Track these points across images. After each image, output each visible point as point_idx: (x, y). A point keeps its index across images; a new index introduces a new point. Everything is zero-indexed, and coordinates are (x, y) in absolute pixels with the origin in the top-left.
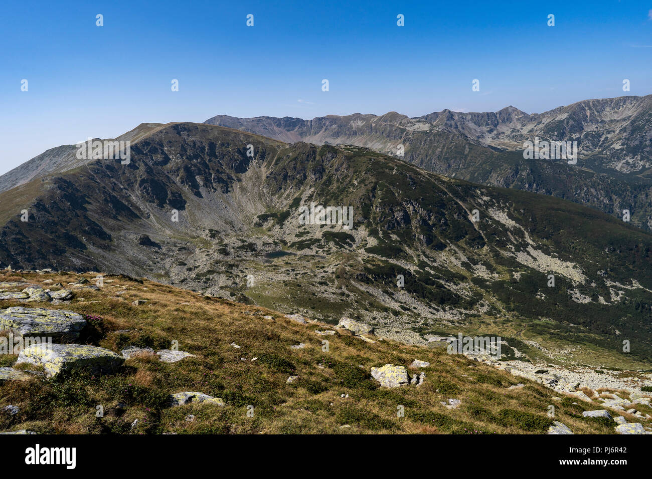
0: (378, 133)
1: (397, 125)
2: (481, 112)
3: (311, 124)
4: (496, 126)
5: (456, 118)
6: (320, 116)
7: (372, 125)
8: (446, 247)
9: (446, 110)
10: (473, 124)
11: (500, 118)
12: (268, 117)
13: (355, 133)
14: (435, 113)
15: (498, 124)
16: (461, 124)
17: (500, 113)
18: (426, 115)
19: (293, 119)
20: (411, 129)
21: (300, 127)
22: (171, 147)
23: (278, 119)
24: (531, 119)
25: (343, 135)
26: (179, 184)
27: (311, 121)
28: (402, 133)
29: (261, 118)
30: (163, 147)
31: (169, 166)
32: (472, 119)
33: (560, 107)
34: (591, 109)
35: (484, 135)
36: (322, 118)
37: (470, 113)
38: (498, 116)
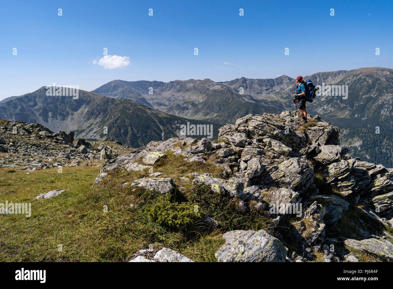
0: (197, 91)
1: (206, 86)
3: (168, 85)
4: (272, 86)
5: (248, 82)
7: (195, 86)
8: (140, 146)
9: (243, 77)
10: (258, 85)
11: (276, 82)
13: (188, 90)
15: (274, 85)
16: (250, 85)
17: (277, 79)
19: (158, 82)
20: (211, 88)
21: (161, 87)
22: (40, 99)
24: (292, 83)
25: (182, 91)
26: (38, 116)
27: (168, 83)
28: (207, 90)
30: (36, 98)
31: (36, 108)
32: (258, 83)
33: (306, 76)
34: (320, 78)
35: (262, 92)
36: (173, 82)
37: (257, 79)
38: (275, 81)
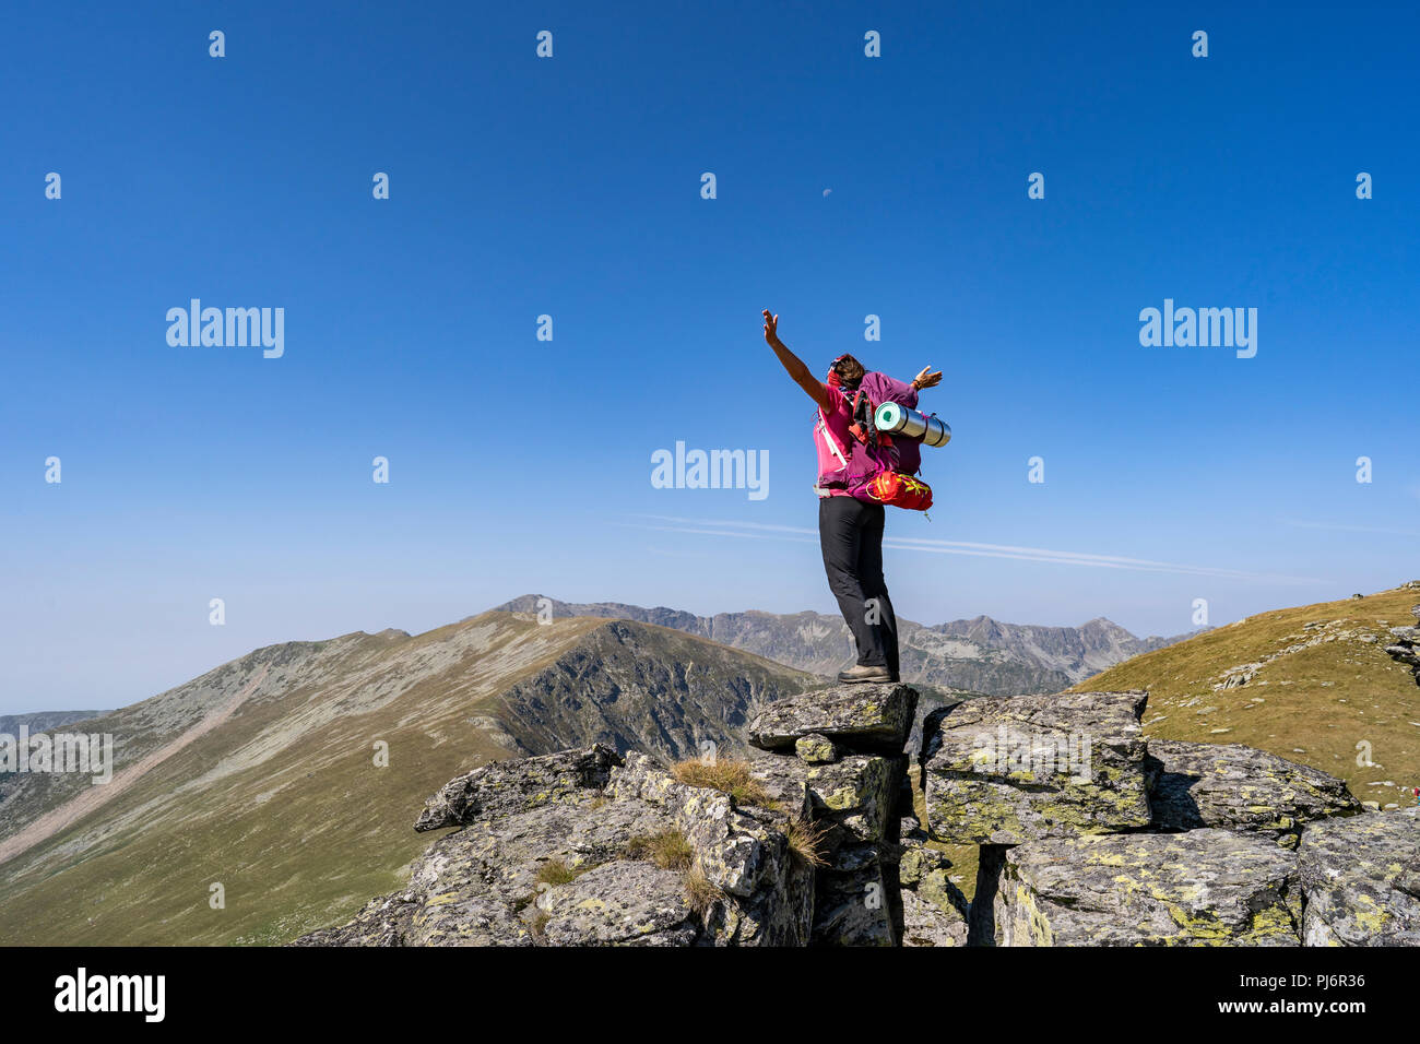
1: (906, 643)
2: (1051, 627)
3: (711, 626)
4: (1082, 656)
5: (1006, 635)
6: (732, 611)
9: (983, 617)
10: (1040, 648)
11: (1086, 640)
12: (622, 605)
13: (810, 652)
14: (961, 622)
15: (1085, 653)
17: (1085, 630)
18: (942, 624)
19: (674, 612)
20: (939, 653)
23: (643, 611)
27: (711, 619)
28: (921, 659)
29: (608, 607)
32: (1035, 639)
36: (735, 616)
37: (1029, 627)
38: (1082, 636)
